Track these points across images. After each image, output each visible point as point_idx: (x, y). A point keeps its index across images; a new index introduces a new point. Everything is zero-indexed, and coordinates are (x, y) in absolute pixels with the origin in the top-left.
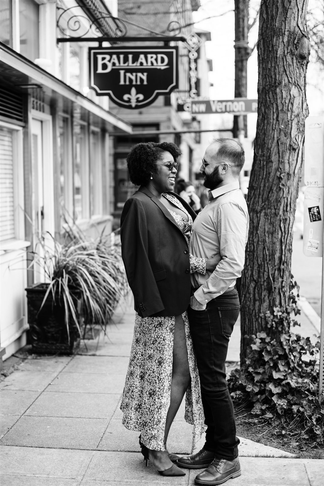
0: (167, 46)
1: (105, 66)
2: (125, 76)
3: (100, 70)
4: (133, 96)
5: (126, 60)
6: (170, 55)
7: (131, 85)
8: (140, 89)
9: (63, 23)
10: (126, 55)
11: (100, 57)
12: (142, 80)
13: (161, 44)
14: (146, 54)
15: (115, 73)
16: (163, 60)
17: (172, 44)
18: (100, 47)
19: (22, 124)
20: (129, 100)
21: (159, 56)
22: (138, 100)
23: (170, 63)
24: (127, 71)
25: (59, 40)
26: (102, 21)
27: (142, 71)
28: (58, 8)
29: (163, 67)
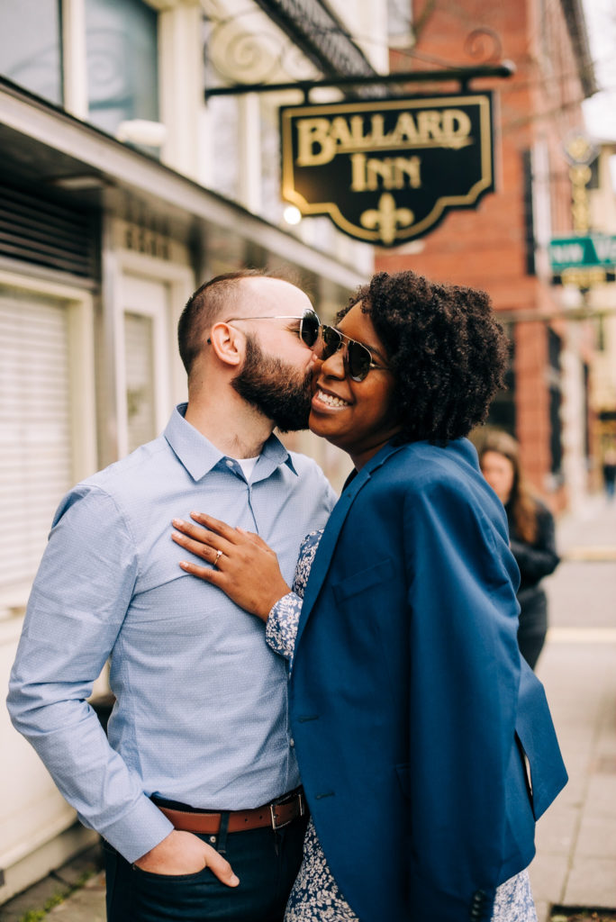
0: (466, 91)
1: (317, 148)
2: (366, 170)
3: (306, 158)
4: (387, 216)
5: (367, 130)
6: (473, 112)
7: (381, 190)
8: (404, 197)
9: (218, 52)
10: (367, 118)
11: (304, 127)
12: (406, 177)
13: (453, 86)
14: (414, 113)
15: (342, 163)
16: (456, 125)
17: (477, 84)
18: (307, 103)
19: (89, 283)
20: (377, 228)
21: (448, 116)
22: (399, 226)
23: (475, 132)
24: (372, 155)
25: (210, 93)
26: (318, 40)
27: (407, 154)
28: (206, 18)
29: (457, 141)
